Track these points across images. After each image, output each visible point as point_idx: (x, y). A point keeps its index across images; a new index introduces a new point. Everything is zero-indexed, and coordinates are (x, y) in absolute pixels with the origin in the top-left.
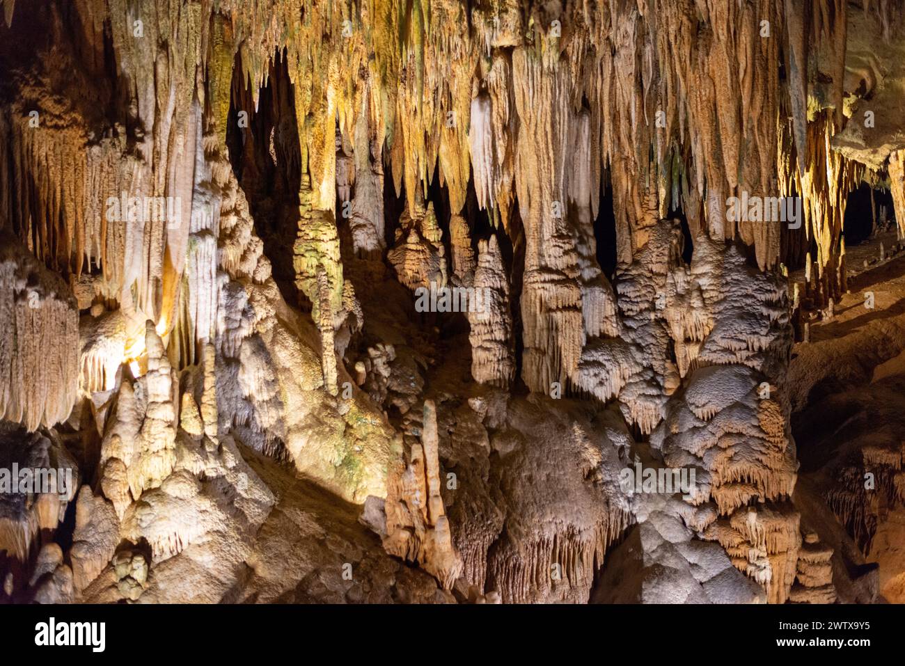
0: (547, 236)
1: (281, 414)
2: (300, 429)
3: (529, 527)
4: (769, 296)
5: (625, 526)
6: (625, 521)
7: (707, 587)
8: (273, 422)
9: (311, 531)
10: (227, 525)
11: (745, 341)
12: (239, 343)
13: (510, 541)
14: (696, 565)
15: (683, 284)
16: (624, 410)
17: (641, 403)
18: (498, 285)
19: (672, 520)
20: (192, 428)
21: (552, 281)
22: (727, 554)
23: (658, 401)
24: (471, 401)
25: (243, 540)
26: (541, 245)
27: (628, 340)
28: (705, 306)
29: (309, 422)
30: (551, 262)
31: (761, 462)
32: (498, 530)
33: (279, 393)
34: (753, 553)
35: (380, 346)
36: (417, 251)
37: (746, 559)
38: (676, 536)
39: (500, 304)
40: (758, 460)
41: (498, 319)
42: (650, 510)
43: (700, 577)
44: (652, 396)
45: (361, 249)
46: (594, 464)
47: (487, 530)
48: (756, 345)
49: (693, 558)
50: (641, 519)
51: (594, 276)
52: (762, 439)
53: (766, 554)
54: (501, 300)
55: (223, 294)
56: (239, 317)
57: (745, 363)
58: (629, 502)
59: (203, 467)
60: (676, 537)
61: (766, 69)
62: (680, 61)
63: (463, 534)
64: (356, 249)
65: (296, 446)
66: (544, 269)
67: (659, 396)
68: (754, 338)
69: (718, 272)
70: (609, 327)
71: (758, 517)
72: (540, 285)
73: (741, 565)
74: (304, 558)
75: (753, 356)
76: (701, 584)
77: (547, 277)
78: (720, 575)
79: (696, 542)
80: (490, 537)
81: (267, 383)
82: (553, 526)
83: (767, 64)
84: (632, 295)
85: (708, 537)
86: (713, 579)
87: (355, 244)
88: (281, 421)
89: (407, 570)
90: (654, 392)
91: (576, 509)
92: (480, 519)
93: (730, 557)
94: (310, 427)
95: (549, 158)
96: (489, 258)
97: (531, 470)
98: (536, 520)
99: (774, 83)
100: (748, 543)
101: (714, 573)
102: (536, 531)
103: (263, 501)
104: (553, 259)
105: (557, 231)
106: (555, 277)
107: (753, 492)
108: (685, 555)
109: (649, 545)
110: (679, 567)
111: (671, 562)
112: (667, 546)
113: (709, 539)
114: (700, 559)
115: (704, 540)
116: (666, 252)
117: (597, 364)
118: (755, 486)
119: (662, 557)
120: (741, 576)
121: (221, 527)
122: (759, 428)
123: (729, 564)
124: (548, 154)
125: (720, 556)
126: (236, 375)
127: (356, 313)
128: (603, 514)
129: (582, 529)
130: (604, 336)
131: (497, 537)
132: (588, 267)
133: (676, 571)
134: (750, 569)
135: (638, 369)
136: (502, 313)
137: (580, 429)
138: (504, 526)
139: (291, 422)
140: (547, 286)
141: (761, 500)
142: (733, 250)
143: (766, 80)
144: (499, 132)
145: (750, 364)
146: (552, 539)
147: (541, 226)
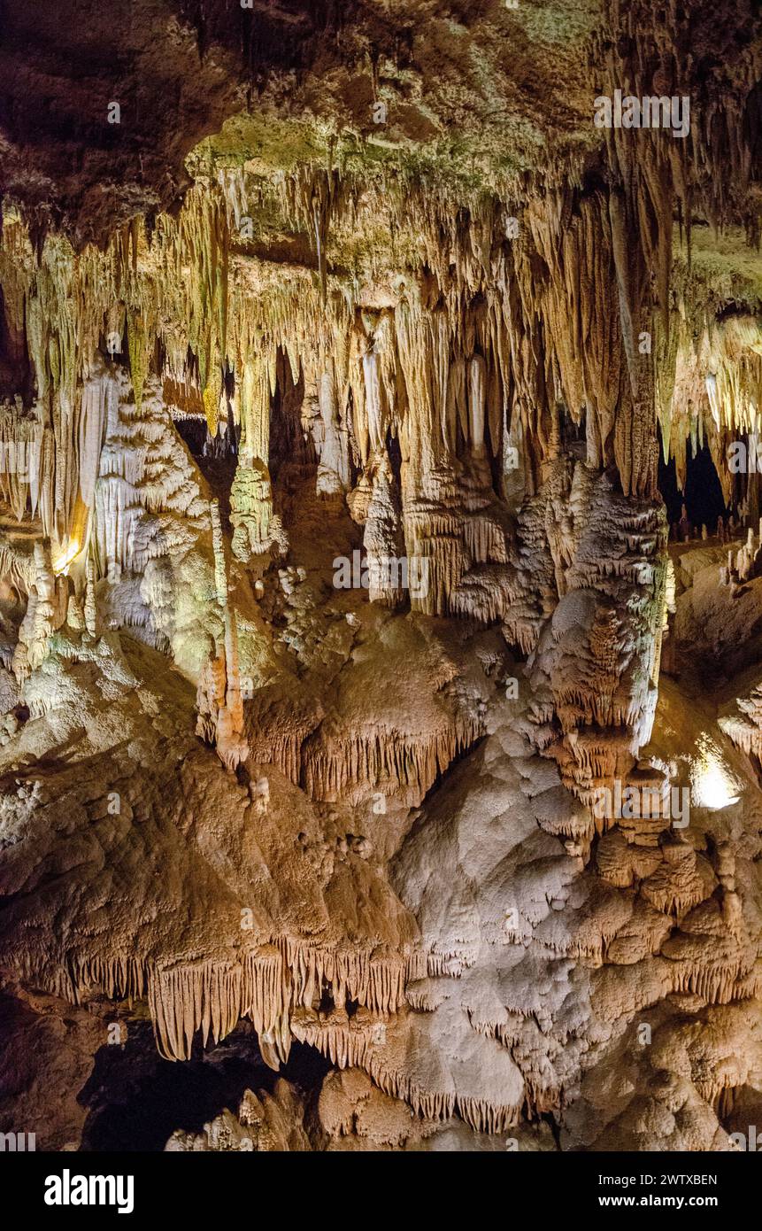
0: (426, 470)
1: (172, 618)
2: (184, 631)
3: (346, 727)
4: (628, 520)
5: (476, 737)
6: (476, 733)
7: (534, 801)
8: (165, 624)
9: (149, 710)
10: (81, 698)
11: (595, 565)
12: (145, 562)
13: (320, 737)
14: (528, 779)
15: (560, 512)
16: (506, 631)
17: (520, 625)
18: (385, 515)
19: (515, 735)
20: (74, 623)
21: (428, 511)
22: (559, 772)
23: (535, 623)
24: (347, 616)
25: (88, 711)
26: (420, 479)
27: (518, 566)
28: (572, 533)
29: (193, 625)
30: (429, 494)
31: (587, 684)
32: (313, 726)
33: (174, 602)
34: (579, 773)
35: (290, 569)
36: (366, 492)
37: (574, 778)
38: (515, 749)
39: (385, 532)
40: (583, 682)
41: (383, 545)
42: (499, 724)
43: (527, 790)
44: (531, 619)
45: (323, 493)
46: (450, 677)
47: (301, 725)
48: (609, 568)
49: (525, 773)
50: (490, 731)
51: (482, 506)
52: (590, 661)
53: (590, 776)
54: (388, 529)
55: (134, 524)
56: (146, 541)
57: (596, 586)
58: (479, 715)
59: (76, 653)
60: (515, 752)
61: (592, 291)
62: (525, 296)
63: (275, 725)
64: (318, 493)
65: (178, 643)
66: (419, 500)
67: (537, 619)
68: (603, 562)
69: (585, 499)
70: (498, 554)
71: (578, 739)
72: (416, 514)
73: (568, 784)
74: (127, 729)
75: (603, 581)
76: (530, 798)
77: (423, 506)
78: (547, 791)
79: (535, 759)
80: (303, 732)
81: (165, 593)
82: (374, 729)
83: (594, 287)
84: (529, 524)
85: (547, 754)
86: (541, 794)
87: (318, 488)
88: (172, 623)
89: (203, 749)
90: (533, 615)
91: (405, 715)
92: (297, 715)
93: (562, 776)
94: (191, 629)
95: (425, 400)
96: (379, 492)
97: (372, 678)
98: (356, 721)
99: (601, 304)
100: (576, 763)
101: (543, 788)
102: (353, 732)
103: (123, 683)
104: (430, 490)
105: (437, 465)
106: (431, 507)
107: (579, 714)
108: (519, 769)
109: (490, 756)
110: (509, 779)
111: (502, 774)
112: (506, 760)
113: (548, 756)
114: (532, 775)
115: (543, 757)
116: (559, 483)
117: (478, 587)
118: (582, 708)
119: (495, 768)
120: (566, 794)
121: (74, 699)
122: (589, 651)
123: (558, 782)
124: (425, 396)
125: (553, 773)
126: (139, 585)
127: (280, 542)
128: (446, 724)
129: (408, 733)
130: (491, 562)
131: (311, 732)
132: (472, 498)
133: (502, 783)
134: (576, 789)
135: (521, 594)
136: (386, 540)
137: (440, 645)
138: (321, 723)
139: (178, 625)
140: (422, 514)
141: (589, 722)
142: (603, 477)
143: (592, 302)
144: (386, 382)
145: (599, 587)
146: (373, 739)
147: (419, 462)
